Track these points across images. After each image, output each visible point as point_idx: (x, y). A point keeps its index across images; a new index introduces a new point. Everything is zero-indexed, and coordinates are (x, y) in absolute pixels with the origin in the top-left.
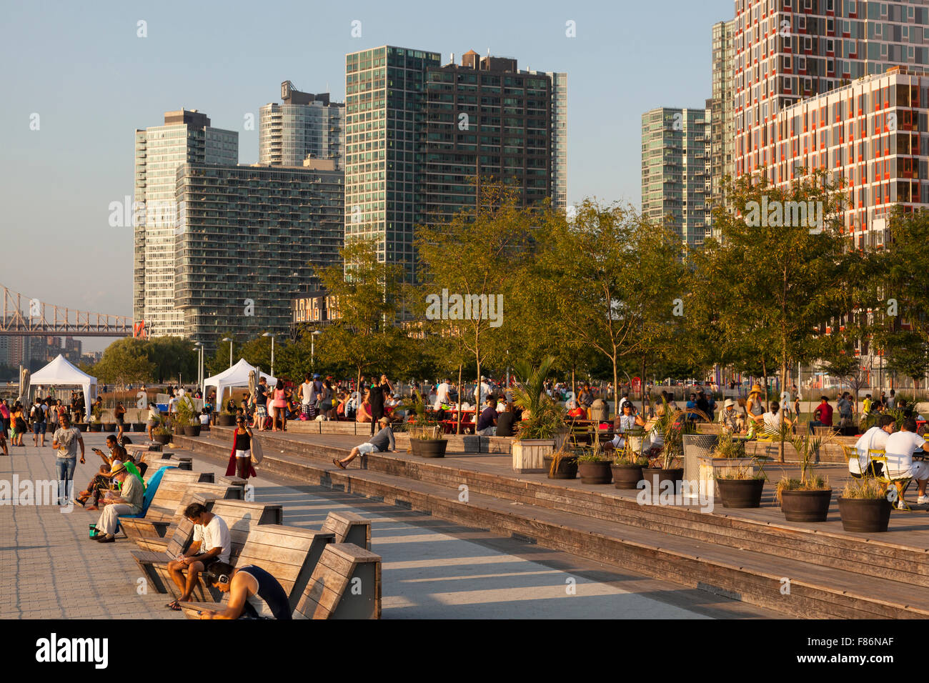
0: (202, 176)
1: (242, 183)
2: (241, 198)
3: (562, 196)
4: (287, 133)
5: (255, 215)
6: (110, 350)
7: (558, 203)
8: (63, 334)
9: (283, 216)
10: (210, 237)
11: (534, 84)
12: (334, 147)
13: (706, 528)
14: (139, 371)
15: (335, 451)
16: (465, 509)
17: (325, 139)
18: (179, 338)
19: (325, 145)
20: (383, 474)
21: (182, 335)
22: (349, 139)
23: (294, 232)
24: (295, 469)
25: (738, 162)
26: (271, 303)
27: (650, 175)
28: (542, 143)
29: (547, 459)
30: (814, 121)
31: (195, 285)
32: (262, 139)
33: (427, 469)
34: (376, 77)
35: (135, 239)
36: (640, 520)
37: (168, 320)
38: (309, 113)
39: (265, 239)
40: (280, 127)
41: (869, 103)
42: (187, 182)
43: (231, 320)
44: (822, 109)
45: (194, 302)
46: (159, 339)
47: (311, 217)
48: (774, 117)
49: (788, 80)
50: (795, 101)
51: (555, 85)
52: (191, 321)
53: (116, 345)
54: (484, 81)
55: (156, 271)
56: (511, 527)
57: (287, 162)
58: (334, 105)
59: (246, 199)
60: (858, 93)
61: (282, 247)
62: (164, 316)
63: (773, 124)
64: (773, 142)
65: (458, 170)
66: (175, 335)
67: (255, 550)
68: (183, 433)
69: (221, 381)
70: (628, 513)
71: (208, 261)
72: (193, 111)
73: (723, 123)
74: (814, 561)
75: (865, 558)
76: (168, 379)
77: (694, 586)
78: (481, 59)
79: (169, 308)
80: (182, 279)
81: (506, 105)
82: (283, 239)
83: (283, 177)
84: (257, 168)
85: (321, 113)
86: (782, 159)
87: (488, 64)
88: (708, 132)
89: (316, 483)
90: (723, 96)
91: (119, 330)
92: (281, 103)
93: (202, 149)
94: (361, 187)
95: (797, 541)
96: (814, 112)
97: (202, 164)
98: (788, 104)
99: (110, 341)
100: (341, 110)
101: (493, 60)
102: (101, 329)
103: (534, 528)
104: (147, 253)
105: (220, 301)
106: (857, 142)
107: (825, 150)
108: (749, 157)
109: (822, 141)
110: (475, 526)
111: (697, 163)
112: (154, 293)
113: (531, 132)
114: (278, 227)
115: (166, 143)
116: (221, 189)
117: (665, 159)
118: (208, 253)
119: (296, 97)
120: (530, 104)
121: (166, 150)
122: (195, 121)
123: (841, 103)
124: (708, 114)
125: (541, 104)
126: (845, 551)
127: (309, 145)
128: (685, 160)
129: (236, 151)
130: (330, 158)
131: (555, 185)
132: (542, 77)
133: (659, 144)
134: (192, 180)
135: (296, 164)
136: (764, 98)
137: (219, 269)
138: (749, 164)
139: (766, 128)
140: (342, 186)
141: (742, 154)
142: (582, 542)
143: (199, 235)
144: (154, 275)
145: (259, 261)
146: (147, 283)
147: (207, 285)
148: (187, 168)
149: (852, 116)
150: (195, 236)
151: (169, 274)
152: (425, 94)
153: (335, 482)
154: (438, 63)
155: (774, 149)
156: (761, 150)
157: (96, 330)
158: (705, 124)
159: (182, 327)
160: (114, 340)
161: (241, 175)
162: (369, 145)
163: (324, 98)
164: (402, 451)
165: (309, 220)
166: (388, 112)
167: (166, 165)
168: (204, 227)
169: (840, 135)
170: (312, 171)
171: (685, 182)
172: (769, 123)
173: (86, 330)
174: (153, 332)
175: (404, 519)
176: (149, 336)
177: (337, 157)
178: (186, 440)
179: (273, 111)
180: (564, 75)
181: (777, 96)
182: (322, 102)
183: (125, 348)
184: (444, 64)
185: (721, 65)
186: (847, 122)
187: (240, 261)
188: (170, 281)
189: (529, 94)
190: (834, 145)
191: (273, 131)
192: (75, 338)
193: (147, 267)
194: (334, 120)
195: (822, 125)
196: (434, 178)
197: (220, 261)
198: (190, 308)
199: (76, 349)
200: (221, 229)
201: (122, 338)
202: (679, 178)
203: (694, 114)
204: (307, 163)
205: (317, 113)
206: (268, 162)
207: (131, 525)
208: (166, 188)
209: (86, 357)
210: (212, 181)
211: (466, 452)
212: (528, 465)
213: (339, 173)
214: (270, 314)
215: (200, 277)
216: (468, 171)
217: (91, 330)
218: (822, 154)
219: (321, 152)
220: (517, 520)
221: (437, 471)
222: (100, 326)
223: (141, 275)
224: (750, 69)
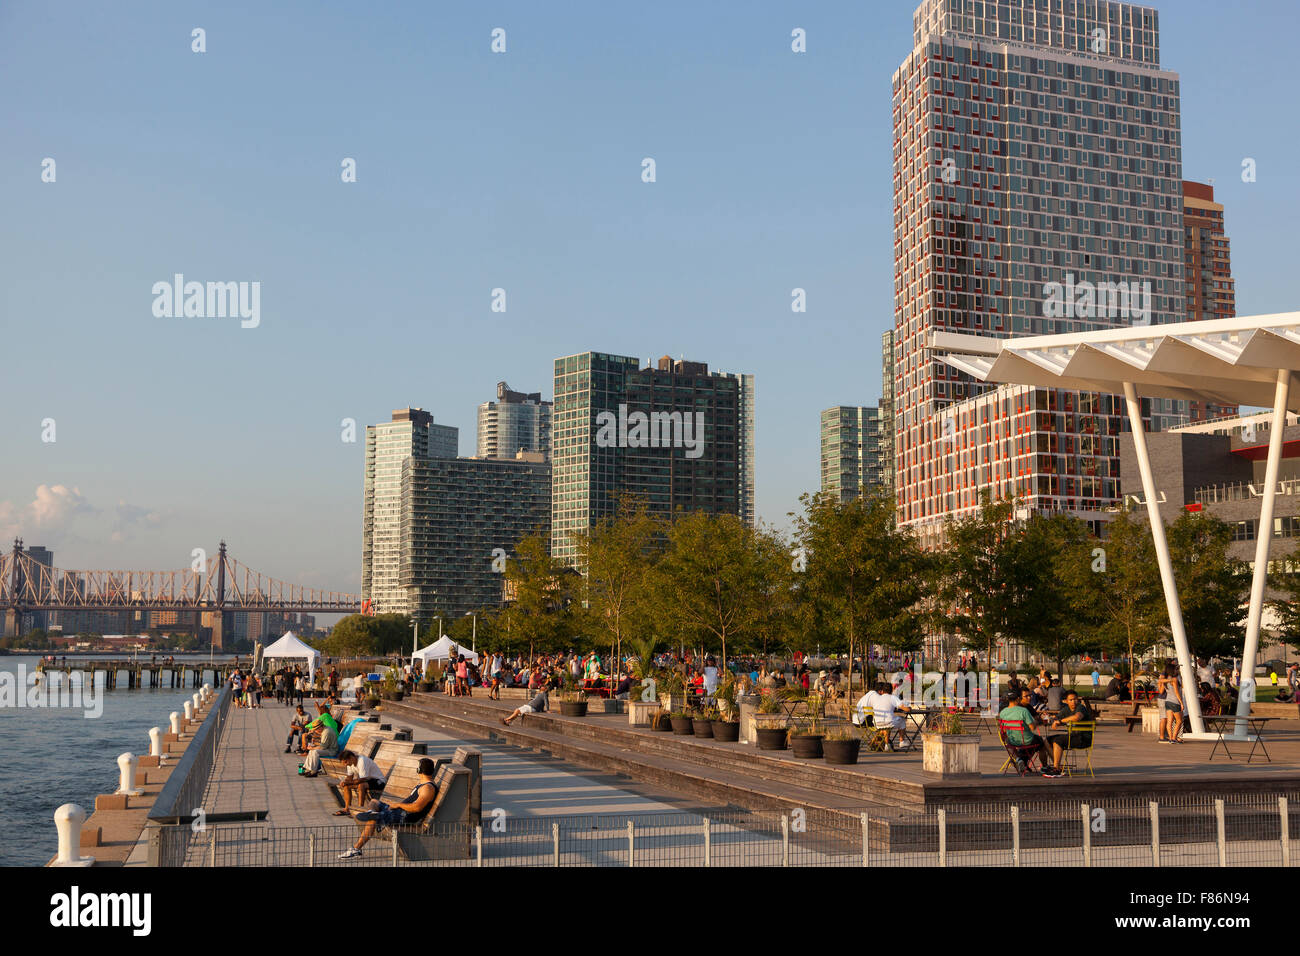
0: (425, 468)
1: (460, 473)
2: (460, 488)
3: (750, 485)
4: (502, 428)
5: (472, 503)
6: (340, 625)
7: (747, 492)
8: (299, 611)
9: (497, 503)
10: (432, 522)
11: (723, 385)
12: (544, 441)
13: (744, 764)
14: (360, 645)
15: (503, 712)
16: (588, 755)
17: (537, 434)
18: (401, 615)
19: (537, 440)
20: (537, 730)
21: (405, 612)
22: (556, 435)
23: (507, 518)
24: (471, 726)
25: (899, 458)
26: (486, 583)
27: (829, 467)
28: (730, 438)
29: (651, 716)
30: (964, 422)
31: (417, 566)
32: (480, 435)
33: (569, 725)
34: (581, 380)
35: (364, 524)
36: (705, 760)
37: (393, 598)
38: (521, 411)
39: (481, 524)
40: (496, 423)
41: (1012, 407)
42: (411, 473)
43: (449, 598)
44: (971, 411)
45: (416, 581)
46: (383, 616)
47: (523, 504)
48: (930, 418)
49: (942, 385)
50: (948, 404)
51: (743, 385)
52: (414, 599)
53: (345, 621)
54: (678, 383)
55: (382, 553)
56: (617, 767)
57: (501, 455)
58: (545, 404)
59: (465, 489)
60: (1002, 398)
61: (496, 532)
62: (389, 594)
63: (929, 424)
64: (929, 440)
65: (654, 462)
66: (398, 612)
67: (400, 771)
68: (389, 698)
69: (426, 654)
70: (698, 755)
71: (429, 544)
72: (418, 409)
73: (893, 420)
74: (806, 785)
75: (834, 782)
76: (391, 652)
77: (725, 804)
78: (676, 363)
79: (394, 587)
80: (406, 560)
81: (698, 404)
82: (497, 525)
83: (498, 468)
84: (475, 461)
85: (533, 410)
86: (937, 455)
87: (681, 367)
88: (881, 428)
89: (486, 737)
90: (892, 396)
91: (349, 606)
92: (497, 401)
93: (426, 444)
94: (567, 478)
95: (795, 771)
96: (964, 414)
97: (425, 457)
98: (942, 407)
99: (341, 616)
100: (551, 409)
101: (686, 364)
102: (333, 606)
103: (631, 767)
104: (375, 537)
105: (439, 581)
106: (1002, 441)
107: (974, 448)
108: (909, 454)
109: (972, 440)
110: (593, 767)
111: (871, 456)
112: (381, 574)
113: (721, 428)
114: (493, 514)
115: (393, 438)
116: (442, 479)
117: (842, 452)
118: (429, 537)
119: (510, 396)
120: (720, 403)
121: (393, 444)
122: (420, 418)
123: (987, 406)
124: (881, 412)
125: (730, 403)
126: (823, 777)
127: (522, 439)
128: (860, 453)
129: (456, 445)
130: (541, 452)
131: (744, 476)
132: (732, 379)
133: (836, 439)
134: (417, 471)
135: (511, 457)
136: (921, 401)
137: (440, 552)
138: (909, 460)
139: (922, 428)
140: (550, 477)
141: (902, 451)
142: (660, 776)
143: (422, 521)
144: (381, 557)
145: (476, 545)
146: (375, 564)
147: (428, 566)
148: (411, 461)
149: (997, 418)
150: (418, 523)
151: (395, 556)
152: (625, 395)
153: (500, 736)
154: (637, 366)
155: (930, 446)
156: (919, 447)
157: (328, 606)
158: (878, 421)
159: (405, 605)
160: (343, 616)
161: (460, 466)
162: (574, 440)
163: (536, 397)
164: (554, 712)
165: (521, 508)
166: (592, 411)
167: (393, 458)
168: (426, 514)
169: (987, 434)
170: (523, 463)
171: (861, 474)
172: (926, 424)
173: (319, 607)
174: (379, 609)
175: (543, 763)
176: (375, 612)
177: (548, 450)
178: (391, 704)
179: (490, 409)
180: (751, 377)
181: (932, 399)
182: (533, 401)
183: (353, 624)
184: (642, 367)
185: (890, 370)
186: (993, 423)
187: (458, 545)
188: (395, 563)
189: (718, 395)
190: (983, 443)
191: (490, 427)
192: (309, 614)
193: (375, 550)
194: (545, 417)
195: (972, 426)
196: (633, 470)
197: (440, 544)
198: (413, 587)
199: (310, 625)
200: (441, 515)
201: (350, 615)
202: (855, 469)
203: (869, 412)
204: (519, 456)
205: (529, 411)
206: (485, 455)
207: (329, 763)
208: (393, 479)
209: (319, 631)
210: (434, 472)
211: (606, 713)
212: (640, 722)
213: (548, 463)
214: (485, 592)
215: (422, 559)
216: (663, 463)
217: (324, 606)
218: (972, 452)
219: (533, 446)
220: (620, 761)
221: (575, 726)
222: (332, 603)
223: (369, 557)
224: (908, 375)
